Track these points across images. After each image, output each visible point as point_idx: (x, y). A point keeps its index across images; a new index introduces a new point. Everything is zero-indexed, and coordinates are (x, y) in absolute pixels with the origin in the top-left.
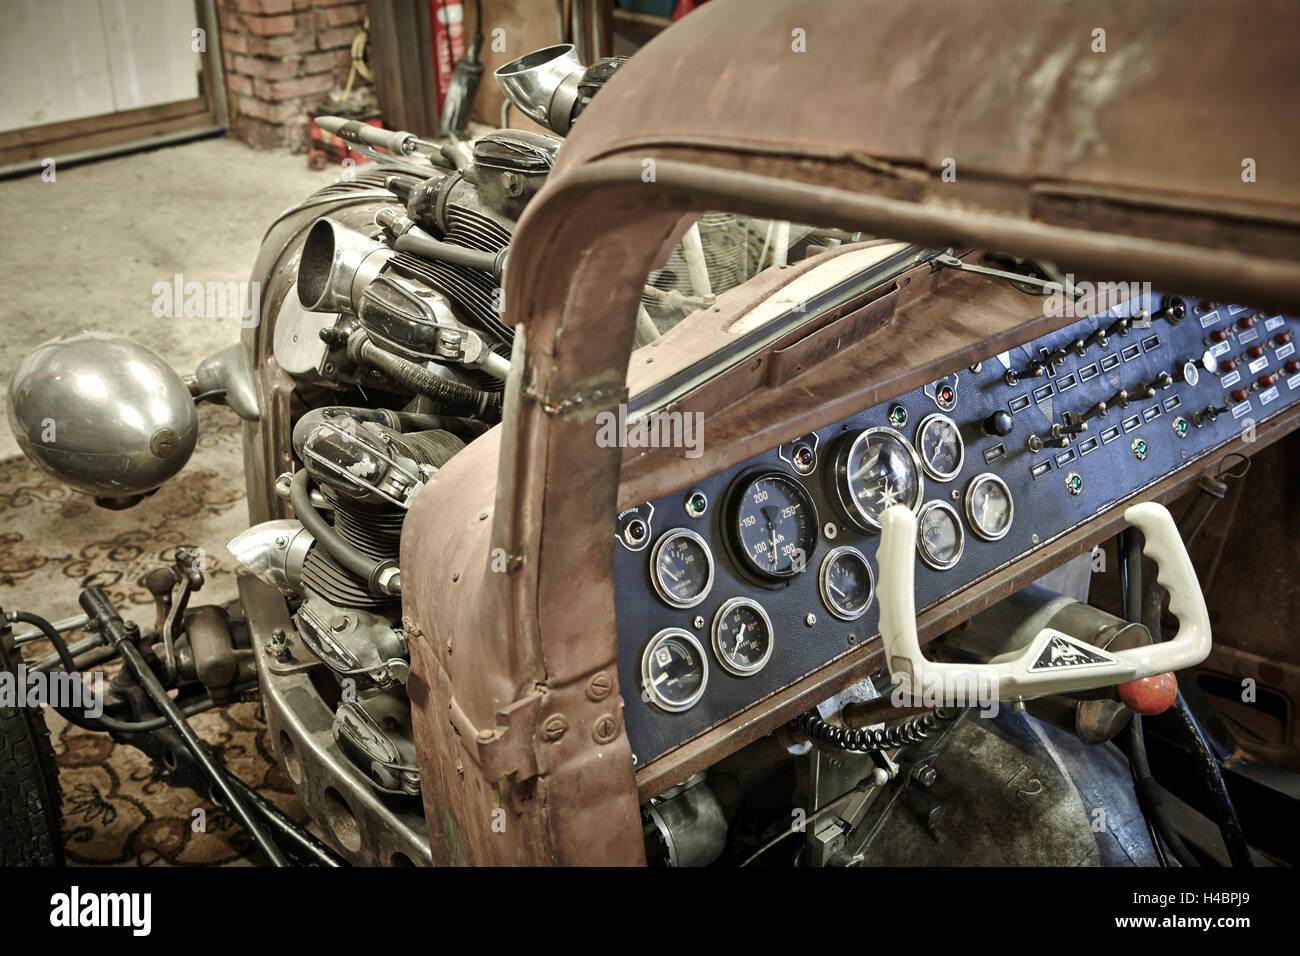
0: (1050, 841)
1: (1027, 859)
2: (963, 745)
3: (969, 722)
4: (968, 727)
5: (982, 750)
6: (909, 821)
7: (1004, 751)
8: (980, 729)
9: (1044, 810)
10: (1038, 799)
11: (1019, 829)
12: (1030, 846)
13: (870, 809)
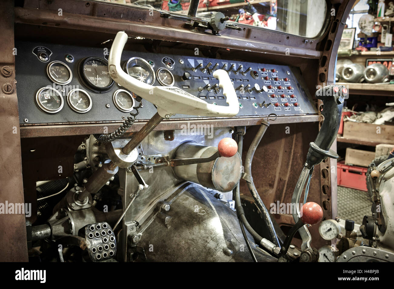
0: (206, 228)
1: (197, 233)
2: (181, 201)
3: (184, 194)
4: (183, 196)
5: (187, 202)
6: (159, 222)
7: (194, 202)
8: (187, 196)
9: (205, 219)
10: (204, 216)
11: (196, 223)
12: (199, 229)
13: (147, 219)
